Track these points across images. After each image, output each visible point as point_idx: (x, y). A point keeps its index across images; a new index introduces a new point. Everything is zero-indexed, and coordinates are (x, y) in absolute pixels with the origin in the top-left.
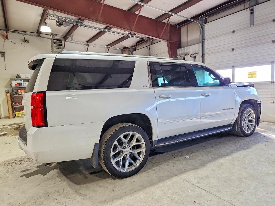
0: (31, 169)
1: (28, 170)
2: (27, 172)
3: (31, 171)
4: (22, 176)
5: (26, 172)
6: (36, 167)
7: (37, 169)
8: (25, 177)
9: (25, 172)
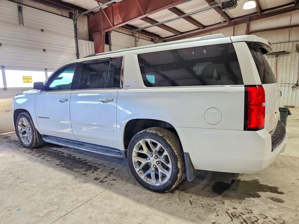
0: (269, 198)
1: (272, 199)
2: (275, 195)
3: (269, 194)
4: (282, 193)
5: (276, 197)
6: (260, 196)
7: (261, 193)
8: (279, 191)
9: (278, 198)
